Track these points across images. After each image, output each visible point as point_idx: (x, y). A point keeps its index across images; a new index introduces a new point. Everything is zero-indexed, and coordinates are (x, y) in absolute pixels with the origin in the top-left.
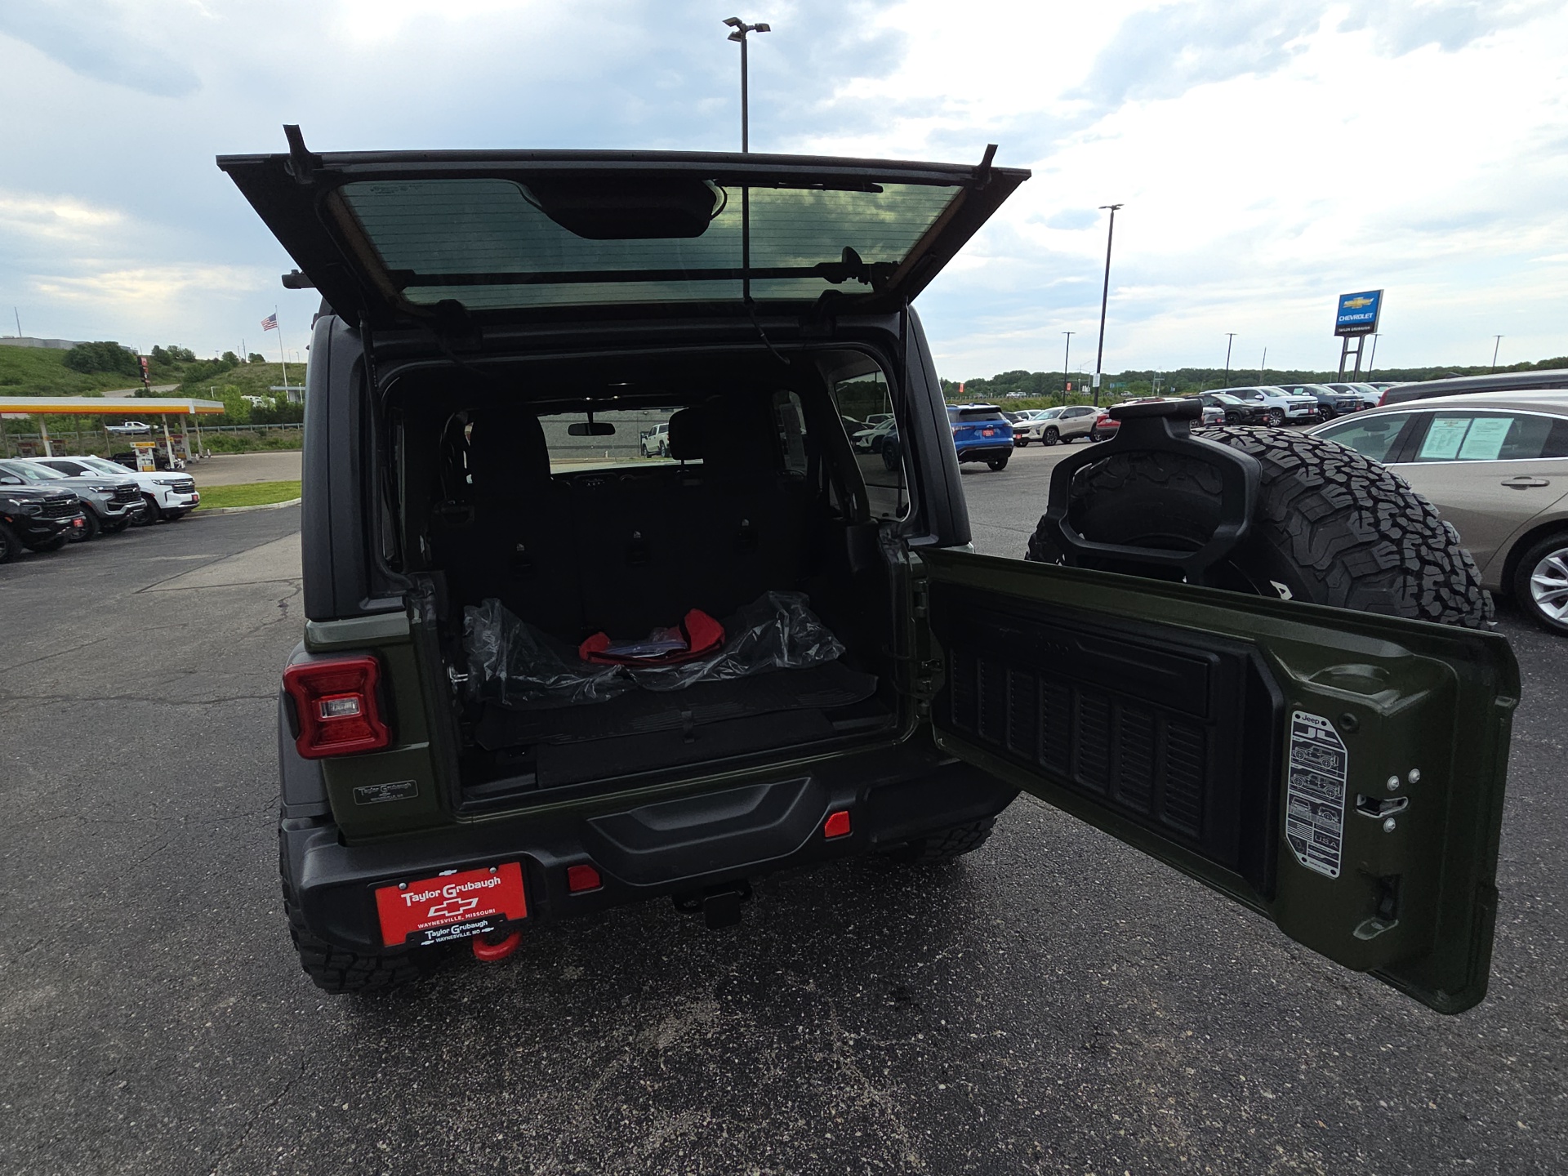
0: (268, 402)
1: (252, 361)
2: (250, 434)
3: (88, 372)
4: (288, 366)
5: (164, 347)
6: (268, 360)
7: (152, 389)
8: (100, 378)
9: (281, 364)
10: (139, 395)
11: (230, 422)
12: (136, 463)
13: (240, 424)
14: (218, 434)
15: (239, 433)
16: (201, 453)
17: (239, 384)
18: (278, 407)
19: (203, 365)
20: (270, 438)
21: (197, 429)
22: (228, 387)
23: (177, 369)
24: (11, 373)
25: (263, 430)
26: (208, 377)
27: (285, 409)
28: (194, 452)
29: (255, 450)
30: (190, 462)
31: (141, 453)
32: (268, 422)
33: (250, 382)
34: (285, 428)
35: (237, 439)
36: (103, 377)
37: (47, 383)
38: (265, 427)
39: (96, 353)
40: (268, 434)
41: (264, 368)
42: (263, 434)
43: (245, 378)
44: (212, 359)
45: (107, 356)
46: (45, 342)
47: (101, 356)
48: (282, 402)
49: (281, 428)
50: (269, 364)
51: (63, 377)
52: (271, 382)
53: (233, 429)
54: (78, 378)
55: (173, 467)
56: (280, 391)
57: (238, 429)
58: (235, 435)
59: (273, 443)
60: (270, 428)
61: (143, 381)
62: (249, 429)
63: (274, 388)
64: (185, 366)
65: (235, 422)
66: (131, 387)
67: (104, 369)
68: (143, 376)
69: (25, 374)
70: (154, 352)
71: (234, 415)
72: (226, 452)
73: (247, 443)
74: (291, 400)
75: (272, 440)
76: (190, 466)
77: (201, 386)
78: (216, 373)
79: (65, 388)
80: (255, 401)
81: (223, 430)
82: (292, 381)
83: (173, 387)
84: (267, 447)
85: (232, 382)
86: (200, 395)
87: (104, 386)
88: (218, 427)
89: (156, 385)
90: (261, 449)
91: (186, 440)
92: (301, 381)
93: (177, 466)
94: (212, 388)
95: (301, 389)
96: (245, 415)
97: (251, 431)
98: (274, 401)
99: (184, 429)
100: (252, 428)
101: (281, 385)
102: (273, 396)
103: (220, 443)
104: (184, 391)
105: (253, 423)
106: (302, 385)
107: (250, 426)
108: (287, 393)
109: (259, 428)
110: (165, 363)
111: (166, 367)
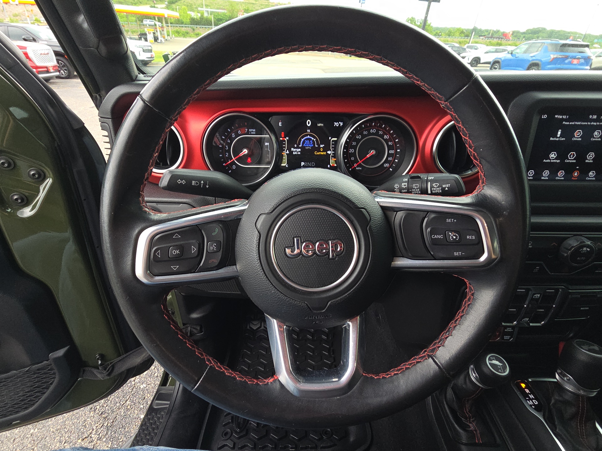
0: (197, 15)
2: (189, 30)
7: (156, 6)
10: (151, 7)
11: (182, 23)
12: (147, 38)
13: (186, 24)
14: (178, 28)
15: (185, 28)
16: (171, 36)
17: (188, 6)
18: (200, 18)
21: (169, 25)
22: (183, 7)
26: (176, 2)
27: (203, 19)
28: (168, 35)
29: (190, 37)
30: (166, 40)
31: (149, 33)
32: (196, 25)
33: (191, 6)
34: (202, 28)
35: (184, 31)
42: (194, 30)
43: (189, 3)
48: (202, 16)
49: (200, 27)
52: (199, 6)
53: (183, 27)
55: (160, 41)
56: (202, 11)
57: (185, 27)
58: (183, 30)
62: (189, 27)
63: (199, 9)
66: (150, 4)
71: (184, 20)
72: (180, 36)
73: (187, 33)
74: (206, 15)
75: (197, 33)
76: (166, 42)
77: (174, 6)
80: (193, 14)
81: (180, 27)
82: (207, 6)
83: (164, 6)
84: (195, 36)
85: (185, 5)
86: (173, 10)
87: (141, 3)
88: (178, 25)
89: (158, 4)
90: (193, 37)
91: (165, 29)
92: (210, 6)
93: (161, 41)
94: (177, 7)
95: (209, 10)
96: (188, 21)
97: (190, 28)
98: (199, 15)
99: (164, 24)
100: (191, 27)
101: (202, 7)
102: (199, 13)
103: (178, 32)
104: (167, 7)
105: (191, 24)
106: (210, 8)
107: (190, 26)
108: (204, 11)
109: (193, 27)
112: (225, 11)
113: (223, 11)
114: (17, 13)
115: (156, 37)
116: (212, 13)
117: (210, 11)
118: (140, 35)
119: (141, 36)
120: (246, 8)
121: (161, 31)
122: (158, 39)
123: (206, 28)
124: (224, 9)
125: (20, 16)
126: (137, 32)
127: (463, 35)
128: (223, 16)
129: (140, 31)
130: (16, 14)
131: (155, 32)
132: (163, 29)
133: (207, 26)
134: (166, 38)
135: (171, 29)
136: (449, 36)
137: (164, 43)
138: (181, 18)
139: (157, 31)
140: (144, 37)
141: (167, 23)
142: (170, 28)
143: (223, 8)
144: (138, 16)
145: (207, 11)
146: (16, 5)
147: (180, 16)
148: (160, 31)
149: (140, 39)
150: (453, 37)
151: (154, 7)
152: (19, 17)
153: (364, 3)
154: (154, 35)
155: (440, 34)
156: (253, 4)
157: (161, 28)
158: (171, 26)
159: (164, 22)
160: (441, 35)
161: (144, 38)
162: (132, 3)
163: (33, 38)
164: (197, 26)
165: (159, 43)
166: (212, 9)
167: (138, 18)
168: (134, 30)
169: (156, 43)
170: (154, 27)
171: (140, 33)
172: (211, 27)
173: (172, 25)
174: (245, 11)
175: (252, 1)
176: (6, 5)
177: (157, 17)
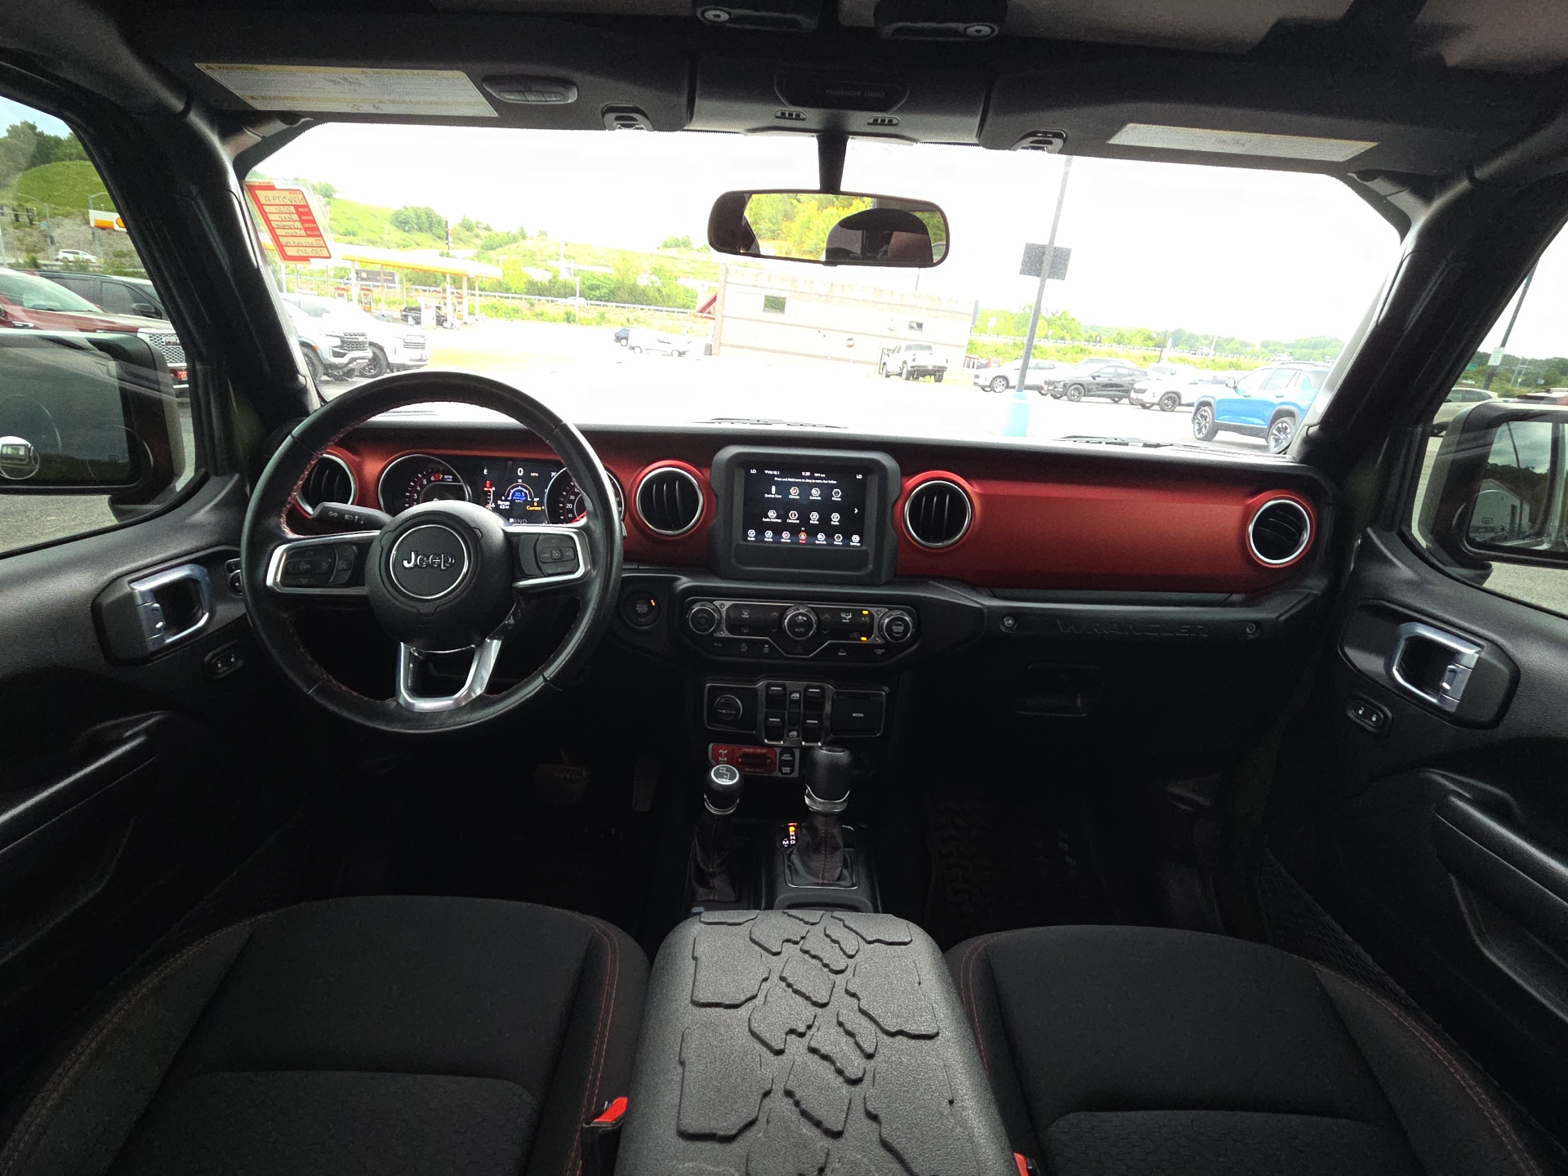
0: (544, 276)
1: (539, 236)
2: (522, 305)
3: (409, 232)
4: (567, 244)
5: (470, 217)
6: (552, 236)
7: (451, 253)
8: (416, 238)
9: (559, 242)
10: (442, 255)
11: (508, 290)
12: (419, 318)
13: (516, 293)
14: (495, 300)
15: (514, 301)
16: (477, 316)
17: (524, 256)
18: (550, 281)
19: (497, 235)
20: (537, 310)
21: (477, 292)
22: (514, 257)
23: (477, 236)
24: (351, 226)
25: (533, 301)
26: (500, 246)
27: (555, 283)
28: (471, 314)
29: (523, 319)
30: (465, 323)
32: (539, 295)
33: (533, 255)
34: (552, 301)
35: (511, 306)
36: (418, 236)
37: (375, 238)
38: (534, 299)
39: (416, 214)
40: (536, 305)
41: (546, 243)
42: (532, 305)
43: (530, 251)
44: (506, 230)
45: (424, 217)
47: (419, 217)
48: (555, 277)
49: (547, 301)
50: (552, 240)
51: (388, 234)
52: (551, 258)
53: (508, 298)
54: (399, 235)
56: (556, 267)
57: (512, 298)
58: (509, 303)
59: (538, 315)
60: (539, 300)
61: (447, 244)
62: (521, 299)
63: (550, 263)
64: (483, 233)
65: (513, 291)
66: (436, 249)
67: (420, 230)
68: (447, 239)
69: (360, 228)
70: (461, 220)
71: (513, 286)
72: (498, 317)
73: (516, 311)
74: (563, 276)
75: (539, 312)
76: (466, 327)
77: (492, 254)
78: (507, 243)
79: (388, 244)
80: (533, 273)
81: (501, 297)
82: (568, 258)
83: (472, 253)
84: (535, 318)
85: (518, 254)
86: (490, 262)
87: (418, 245)
88: (497, 294)
89: (459, 249)
90: (529, 319)
91: (465, 301)
92: (574, 259)
93: (452, 325)
94: (501, 257)
95: (573, 266)
96: (522, 286)
97: (524, 301)
98: (549, 276)
99: (465, 290)
100: (525, 299)
101: (557, 260)
102: (548, 271)
103: (495, 309)
104: (477, 257)
105: (527, 293)
106: (575, 263)
107: (524, 296)
108: (561, 268)
109: (531, 299)
110: (468, 230)
111: (468, 233)
112: (609, 271)
113: (604, 270)
115: (444, 316)
116: (577, 273)
117: (575, 269)
118: (405, 310)
119: (408, 314)
120: (657, 266)
121: (456, 304)
122: (446, 320)
123: (561, 302)
124: (607, 266)
126: (399, 304)
127: (1150, 343)
128: (602, 279)
129: (407, 303)
130: (121, 251)
131: (442, 305)
132: (460, 300)
133: (563, 299)
134: (466, 318)
135: (480, 301)
136: (1119, 343)
137: (459, 330)
138: (506, 280)
139: (445, 305)
141: (471, 287)
142: (477, 298)
143: (606, 263)
144: (406, 271)
145: (569, 269)
147: (504, 275)
148: (453, 304)
149: (405, 318)
150: (1129, 346)
151: (448, 255)
152: (128, 259)
154: (437, 312)
155: (1098, 339)
156: (674, 258)
157: (457, 297)
158: (481, 296)
159: (465, 285)
160: (1100, 342)
161: (413, 318)
162: (397, 244)
163: (156, 309)
164: (540, 298)
165: (446, 328)
166: (579, 264)
167: (406, 275)
168: (395, 299)
169: (440, 328)
170: (441, 295)
171: (406, 306)
172: (573, 300)
173: (483, 293)
174: (656, 272)
175: (673, 252)
176: (100, 231)
177: (451, 277)
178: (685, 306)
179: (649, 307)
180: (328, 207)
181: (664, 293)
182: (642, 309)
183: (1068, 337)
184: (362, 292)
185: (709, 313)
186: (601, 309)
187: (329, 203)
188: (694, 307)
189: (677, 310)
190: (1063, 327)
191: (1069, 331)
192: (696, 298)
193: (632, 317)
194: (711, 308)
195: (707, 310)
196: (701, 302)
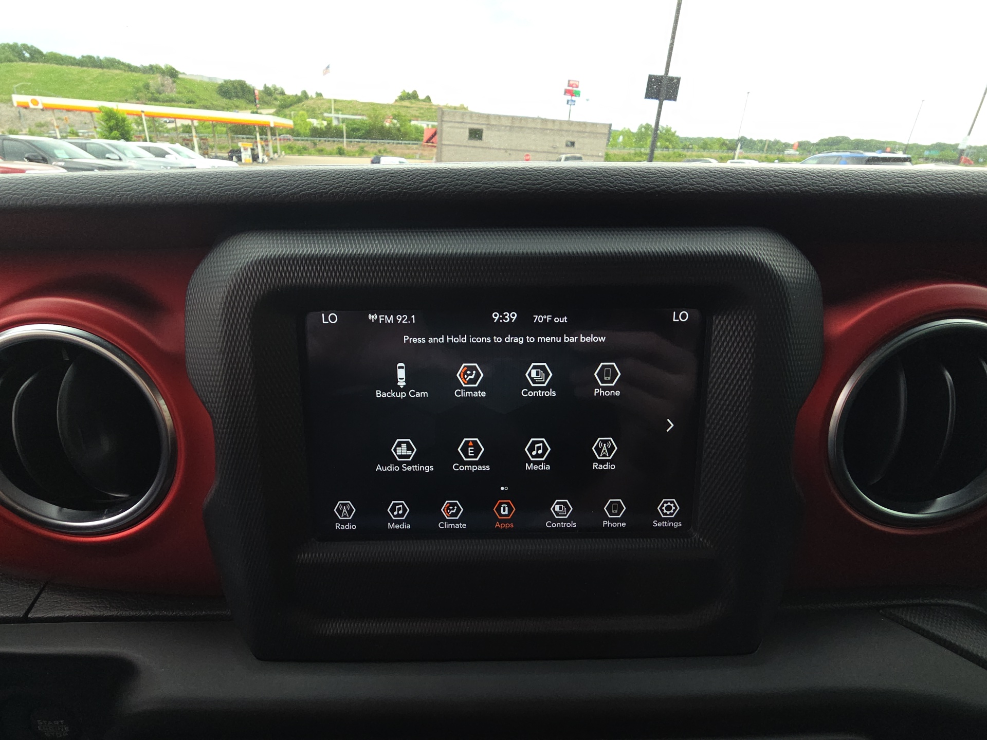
0: (322, 124)
1: (317, 97)
2: (308, 144)
3: (230, 98)
4: (335, 101)
5: (269, 85)
6: (325, 96)
7: (259, 111)
8: (235, 102)
9: (330, 100)
10: (253, 113)
11: (298, 135)
13: (304, 137)
14: (290, 143)
15: (303, 142)
16: (279, 154)
17: (308, 111)
18: (326, 127)
19: (289, 98)
20: (319, 147)
21: (278, 137)
22: (301, 112)
23: (276, 99)
24: (191, 96)
25: (315, 141)
26: (291, 105)
27: (330, 128)
28: (275, 152)
29: (310, 154)
30: (272, 159)
32: (320, 137)
33: (314, 110)
34: (329, 141)
35: (301, 146)
36: (236, 101)
37: (208, 104)
38: (317, 139)
39: (234, 87)
40: (318, 144)
41: (322, 101)
42: (315, 144)
43: (311, 107)
44: (294, 94)
45: (239, 88)
46: (209, 78)
47: (236, 88)
48: (329, 124)
49: (325, 141)
50: (325, 99)
51: (216, 101)
52: (326, 111)
53: (299, 140)
54: (224, 101)
56: (329, 117)
57: (302, 140)
58: (300, 144)
60: (320, 141)
61: (255, 105)
62: (307, 140)
63: (326, 115)
64: (279, 97)
65: (302, 135)
66: (251, 109)
67: (237, 97)
68: (255, 102)
69: (198, 97)
70: (264, 88)
71: (302, 131)
72: (293, 154)
73: (305, 149)
74: (335, 123)
75: (320, 149)
76: (272, 161)
77: (287, 111)
78: (296, 103)
79: (217, 107)
80: (315, 123)
81: (294, 140)
82: (337, 111)
83: (273, 111)
84: (317, 153)
85: (303, 110)
86: (285, 116)
87: (237, 107)
88: (291, 138)
89: (264, 108)
90: (314, 154)
91: (270, 144)
92: (341, 111)
93: (263, 160)
94: (292, 113)
95: (341, 116)
96: (308, 131)
97: (309, 142)
98: (325, 123)
99: (269, 137)
100: (310, 140)
101: (331, 113)
102: (325, 120)
103: (291, 148)
104: (277, 114)
105: (311, 136)
106: (342, 114)
107: (309, 138)
108: (333, 119)
109: (314, 140)
110: (269, 95)
111: (269, 98)
112: (365, 118)
113: (360, 117)
114: (43, 122)
115: (256, 155)
116: (344, 121)
117: (342, 119)
118: (230, 152)
119: (232, 155)
120: (396, 113)
121: (264, 146)
122: (258, 157)
123: (334, 141)
124: (363, 115)
125: (47, 126)
127: (724, 148)
128: (360, 124)
129: (232, 147)
130: (40, 123)
131: (255, 147)
132: (266, 143)
133: (336, 139)
134: (272, 155)
135: (281, 143)
136: (704, 149)
137: (267, 163)
138: (298, 127)
139: (257, 146)
140: (237, 155)
141: (273, 134)
142: (278, 142)
143: (362, 113)
144: (229, 125)
145: (338, 118)
146: (41, 111)
147: (295, 125)
148: (262, 147)
149: (230, 158)
150: (711, 151)
151: (257, 113)
152: (45, 127)
153: (574, 105)
154: (252, 152)
156: (407, 107)
157: (265, 141)
158: (280, 140)
159: (269, 134)
160: (692, 148)
161: (236, 157)
162: (223, 107)
164: (320, 139)
165: (259, 163)
166: (345, 114)
167: (230, 128)
168: (224, 145)
169: (255, 163)
170: (254, 140)
171: (231, 149)
172: (342, 139)
173: (282, 137)
174: (395, 117)
175: (406, 103)
176: (25, 110)
177: (259, 127)
178: (417, 139)
179: (393, 141)
180: (175, 84)
181: (402, 131)
182: (388, 143)
183: (670, 146)
184: (202, 141)
185: (432, 143)
186: (361, 144)
187: (174, 82)
188: (422, 140)
189: (412, 142)
190: (667, 140)
191: (670, 142)
192: (423, 133)
193: (382, 148)
194: (433, 140)
195: (431, 141)
196: (426, 137)
